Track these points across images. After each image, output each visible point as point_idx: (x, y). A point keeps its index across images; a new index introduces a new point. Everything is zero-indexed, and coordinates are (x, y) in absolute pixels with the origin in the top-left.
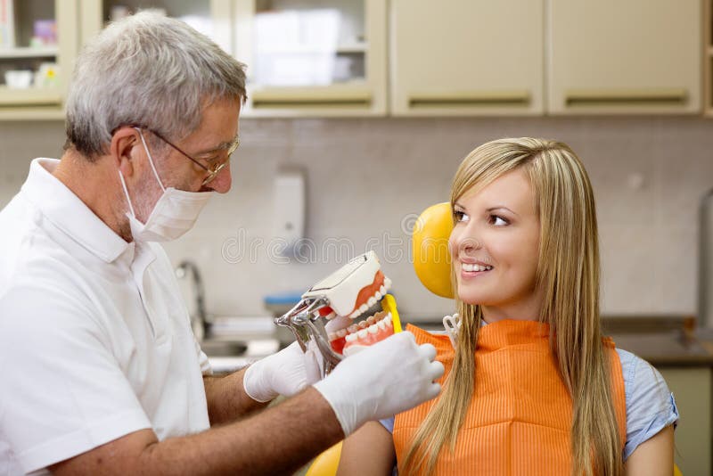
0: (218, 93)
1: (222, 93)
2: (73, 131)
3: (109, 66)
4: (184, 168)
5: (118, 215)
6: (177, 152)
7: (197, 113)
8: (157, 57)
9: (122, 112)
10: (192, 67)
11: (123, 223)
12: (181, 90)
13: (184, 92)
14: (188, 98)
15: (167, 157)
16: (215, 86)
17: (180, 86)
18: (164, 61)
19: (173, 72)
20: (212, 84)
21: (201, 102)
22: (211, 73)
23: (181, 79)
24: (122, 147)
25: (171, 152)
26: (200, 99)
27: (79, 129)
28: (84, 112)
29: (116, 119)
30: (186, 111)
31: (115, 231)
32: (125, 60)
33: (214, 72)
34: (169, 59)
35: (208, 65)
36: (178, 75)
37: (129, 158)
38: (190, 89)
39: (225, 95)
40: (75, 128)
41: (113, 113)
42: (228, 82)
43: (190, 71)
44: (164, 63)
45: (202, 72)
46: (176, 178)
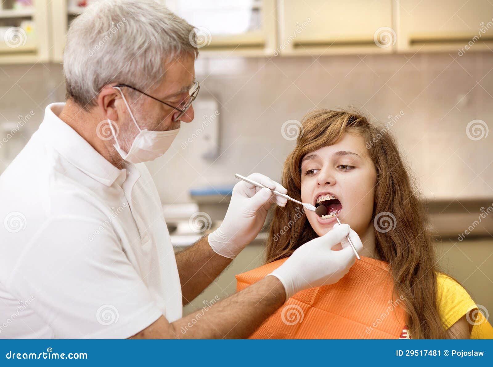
0: (175, 52)
1: (179, 51)
2: (71, 89)
3: (92, 40)
4: (156, 111)
5: (109, 149)
6: (150, 99)
7: (161, 70)
8: (126, 31)
9: (104, 74)
10: (154, 35)
11: (114, 154)
12: (147, 54)
13: (150, 55)
14: (153, 60)
15: (142, 105)
16: (173, 48)
17: (146, 51)
18: (132, 33)
19: (140, 40)
20: (170, 46)
21: (163, 61)
22: (168, 38)
23: (146, 45)
24: (107, 101)
25: (145, 99)
26: (162, 59)
27: (74, 88)
28: (77, 76)
29: (100, 80)
30: (152, 69)
31: (108, 160)
32: (103, 35)
33: (170, 36)
34: (135, 31)
35: (165, 32)
36: (144, 43)
37: (113, 107)
38: (154, 52)
39: (181, 53)
40: (72, 87)
41: (97, 76)
42: (183, 43)
43: (153, 38)
44: (131, 35)
45: (162, 38)
46: (150, 118)
